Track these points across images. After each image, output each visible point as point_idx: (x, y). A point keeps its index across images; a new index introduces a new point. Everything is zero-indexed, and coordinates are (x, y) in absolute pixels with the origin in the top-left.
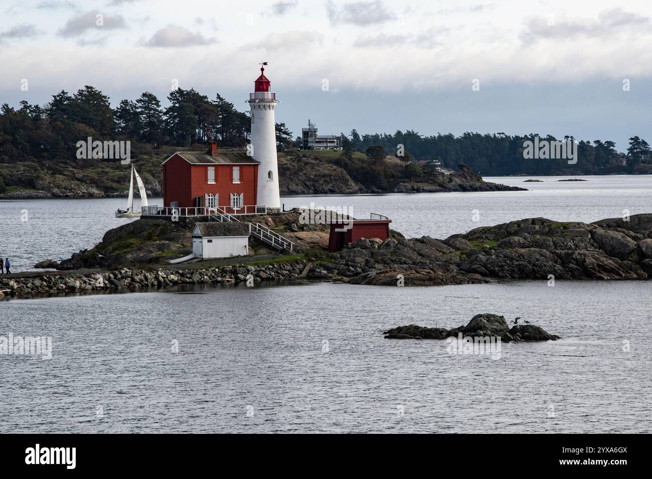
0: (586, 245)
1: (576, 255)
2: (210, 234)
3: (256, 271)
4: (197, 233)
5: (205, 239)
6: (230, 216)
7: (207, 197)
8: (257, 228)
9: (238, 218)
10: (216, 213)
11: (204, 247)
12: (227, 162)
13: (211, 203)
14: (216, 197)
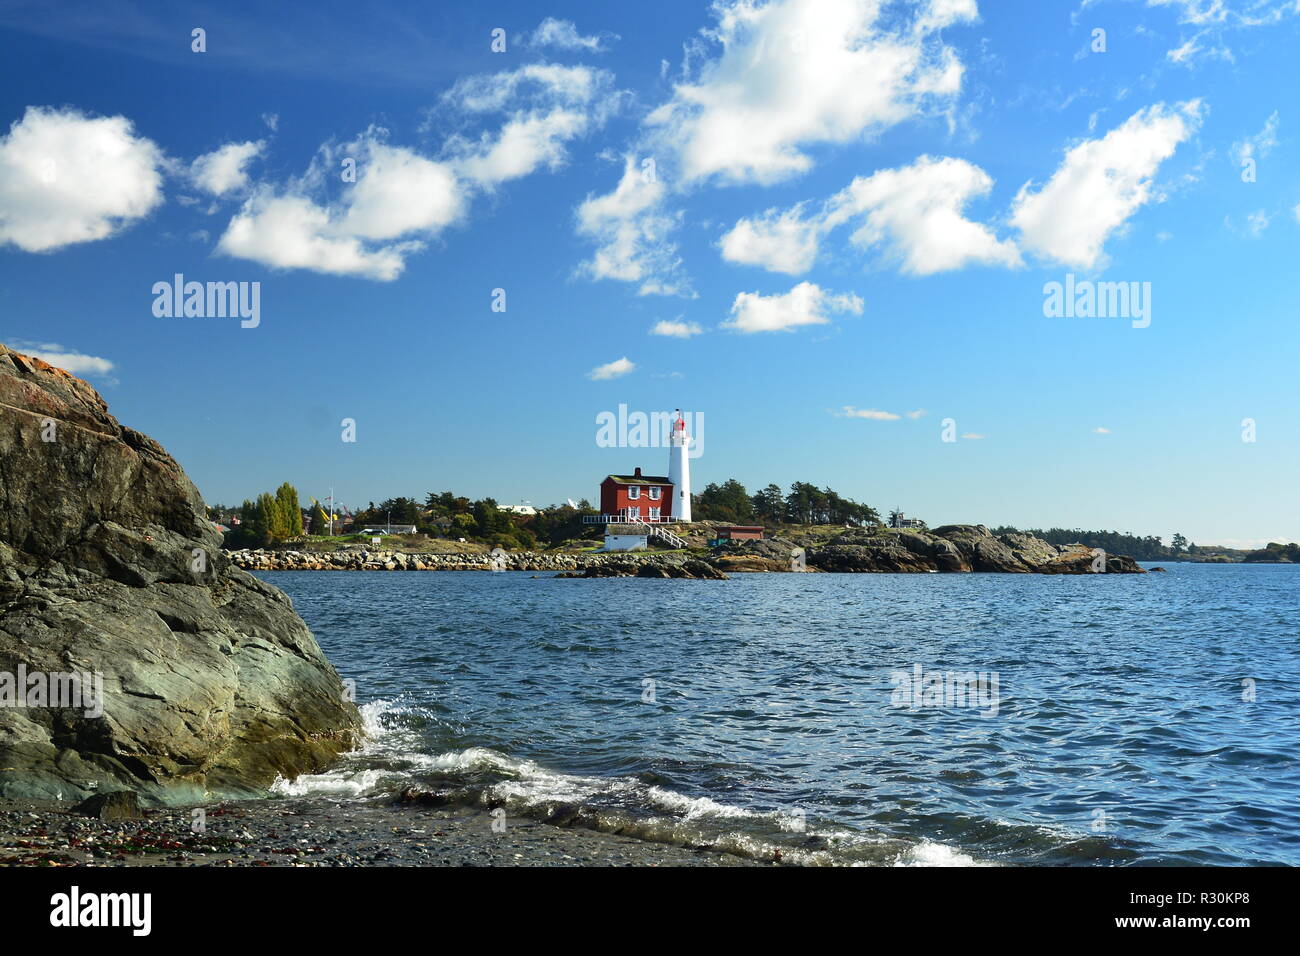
0: (895, 544)
1: (884, 550)
2: (617, 532)
3: (640, 559)
4: (607, 532)
5: (612, 537)
6: (645, 523)
7: (630, 509)
8: (662, 532)
9: (653, 525)
10: (635, 521)
11: (611, 543)
12: (647, 483)
13: (633, 514)
14: (638, 510)
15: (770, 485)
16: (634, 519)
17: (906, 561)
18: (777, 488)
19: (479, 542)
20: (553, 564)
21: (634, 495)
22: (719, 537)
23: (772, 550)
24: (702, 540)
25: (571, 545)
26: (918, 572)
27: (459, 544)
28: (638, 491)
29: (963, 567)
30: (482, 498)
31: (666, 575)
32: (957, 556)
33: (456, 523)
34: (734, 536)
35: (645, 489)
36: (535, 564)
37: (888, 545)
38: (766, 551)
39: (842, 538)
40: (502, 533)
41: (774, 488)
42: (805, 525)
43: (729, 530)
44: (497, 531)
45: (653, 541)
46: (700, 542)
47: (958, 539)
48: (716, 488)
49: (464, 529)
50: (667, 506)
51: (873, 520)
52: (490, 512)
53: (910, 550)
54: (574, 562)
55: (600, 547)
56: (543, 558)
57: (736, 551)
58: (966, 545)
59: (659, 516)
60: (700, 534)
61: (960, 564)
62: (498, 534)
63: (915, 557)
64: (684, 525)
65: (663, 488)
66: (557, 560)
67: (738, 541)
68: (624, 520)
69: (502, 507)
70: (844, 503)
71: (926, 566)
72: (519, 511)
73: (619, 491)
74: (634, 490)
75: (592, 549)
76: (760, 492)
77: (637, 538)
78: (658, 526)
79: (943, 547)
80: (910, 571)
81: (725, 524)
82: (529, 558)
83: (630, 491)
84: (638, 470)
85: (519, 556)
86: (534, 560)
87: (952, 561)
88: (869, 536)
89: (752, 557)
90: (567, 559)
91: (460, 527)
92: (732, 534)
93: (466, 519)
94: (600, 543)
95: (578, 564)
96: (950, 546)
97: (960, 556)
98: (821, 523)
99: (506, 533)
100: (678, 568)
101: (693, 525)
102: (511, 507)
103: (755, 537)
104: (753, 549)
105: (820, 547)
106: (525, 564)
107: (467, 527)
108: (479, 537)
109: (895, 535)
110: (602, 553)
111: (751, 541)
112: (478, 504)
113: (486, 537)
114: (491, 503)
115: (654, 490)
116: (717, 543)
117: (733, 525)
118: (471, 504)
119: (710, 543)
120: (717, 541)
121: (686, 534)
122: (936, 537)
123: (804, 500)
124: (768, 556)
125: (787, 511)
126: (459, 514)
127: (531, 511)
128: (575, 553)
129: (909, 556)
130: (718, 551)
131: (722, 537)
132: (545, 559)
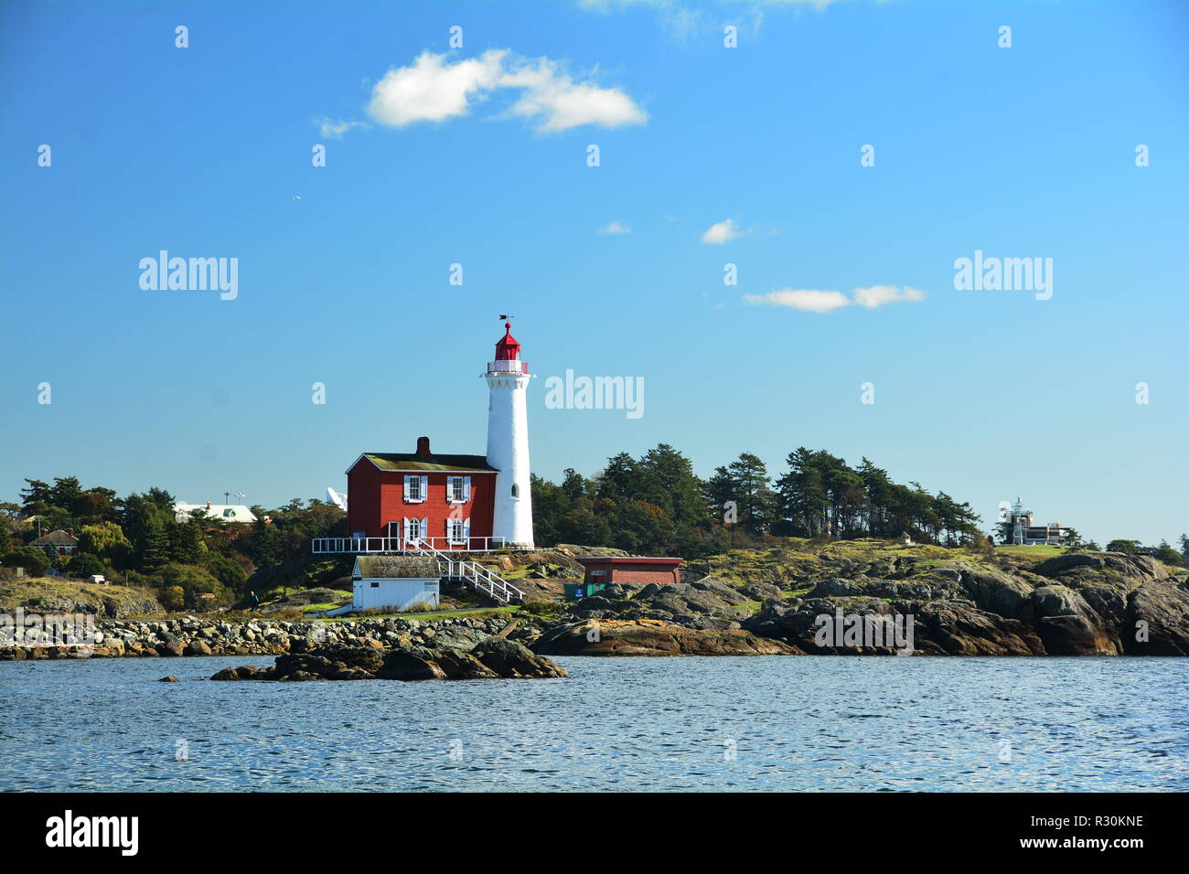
0: (951, 594)
2: (376, 573)
3: (422, 628)
4: (357, 572)
5: (366, 583)
6: (438, 552)
7: (407, 523)
8: (472, 570)
9: (455, 556)
10: (417, 549)
11: (365, 594)
12: (443, 469)
13: (414, 533)
14: (424, 524)
15: (744, 457)
16: (416, 543)
17: (974, 631)
18: (758, 462)
19: (135, 582)
20: (240, 640)
21: (415, 494)
22: (590, 579)
23: (693, 607)
24: (555, 585)
25: (285, 600)
26: (999, 655)
27: (90, 588)
28: (424, 487)
29: (1100, 642)
30: (142, 490)
31: (437, 671)
32: (1086, 621)
33: (85, 542)
34: (619, 577)
35: (437, 480)
36: (202, 642)
37: (936, 595)
38: (682, 608)
39: (838, 581)
40: (182, 562)
41: (751, 461)
42: (817, 539)
43: (608, 564)
44: (172, 558)
45: (454, 590)
46: (550, 592)
47: (1090, 585)
48: (631, 463)
49: (101, 555)
50: (483, 514)
51: (963, 527)
52: (156, 521)
53: (983, 606)
54: (284, 635)
55: (345, 602)
56: (219, 628)
57: (619, 608)
58: (1107, 596)
59: (466, 539)
60: (551, 573)
61: (1092, 639)
62: (175, 566)
63: (996, 622)
64: (518, 554)
65: (476, 480)
66: (250, 634)
67: (626, 587)
68: (394, 547)
69: (183, 509)
70: (900, 492)
71: (1018, 640)
72: (220, 516)
73: (384, 487)
74: (415, 484)
75: (327, 606)
76: (722, 471)
77: (420, 583)
78: (466, 558)
79: (1054, 601)
80: (982, 653)
81: (605, 552)
82: (190, 630)
83: (407, 486)
84: (423, 443)
85: (170, 625)
86: (201, 634)
87: (1074, 630)
88: (897, 576)
89: (647, 624)
90: (272, 631)
91: (94, 551)
92: (615, 572)
93: (106, 533)
94: (344, 594)
95: (292, 641)
96: (1071, 599)
97: (1093, 620)
98: (852, 534)
99: (192, 562)
100: (461, 656)
101: (538, 554)
102: (202, 507)
103: (660, 579)
104: (655, 605)
105: (792, 601)
106: (181, 643)
107: (108, 551)
108: (134, 573)
109: (952, 575)
110: (344, 615)
111: (650, 589)
112: (133, 500)
113: (148, 572)
114: (161, 500)
115: (458, 484)
116: (585, 593)
117: (618, 554)
118: (119, 502)
119: (570, 592)
120: (584, 588)
121: (521, 573)
122: (1042, 578)
123: (816, 487)
124: (684, 620)
125: (780, 510)
126: (90, 523)
127: (244, 516)
128: (289, 616)
129: (982, 620)
130: (583, 609)
131: (596, 580)
132: (223, 631)
